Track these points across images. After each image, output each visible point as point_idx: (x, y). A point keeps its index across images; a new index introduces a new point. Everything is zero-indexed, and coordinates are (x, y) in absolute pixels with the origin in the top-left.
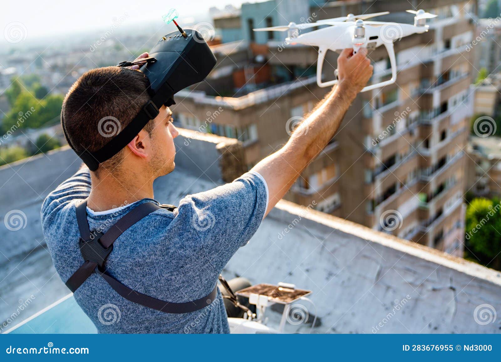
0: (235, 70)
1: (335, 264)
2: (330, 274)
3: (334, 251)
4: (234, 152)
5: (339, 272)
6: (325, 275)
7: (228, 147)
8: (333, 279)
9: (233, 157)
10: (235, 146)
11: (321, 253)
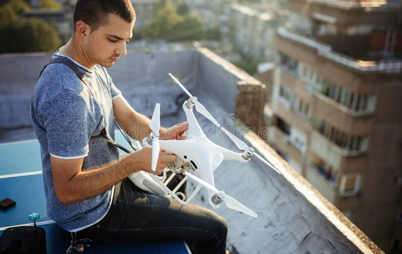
0: (374, 32)
1: (278, 216)
2: (270, 224)
3: (282, 205)
4: (253, 93)
5: (277, 224)
6: (266, 222)
7: (248, 86)
8: (271, 228)
9: (250, 97)
10: (255, 87)
11: (272, 203)
